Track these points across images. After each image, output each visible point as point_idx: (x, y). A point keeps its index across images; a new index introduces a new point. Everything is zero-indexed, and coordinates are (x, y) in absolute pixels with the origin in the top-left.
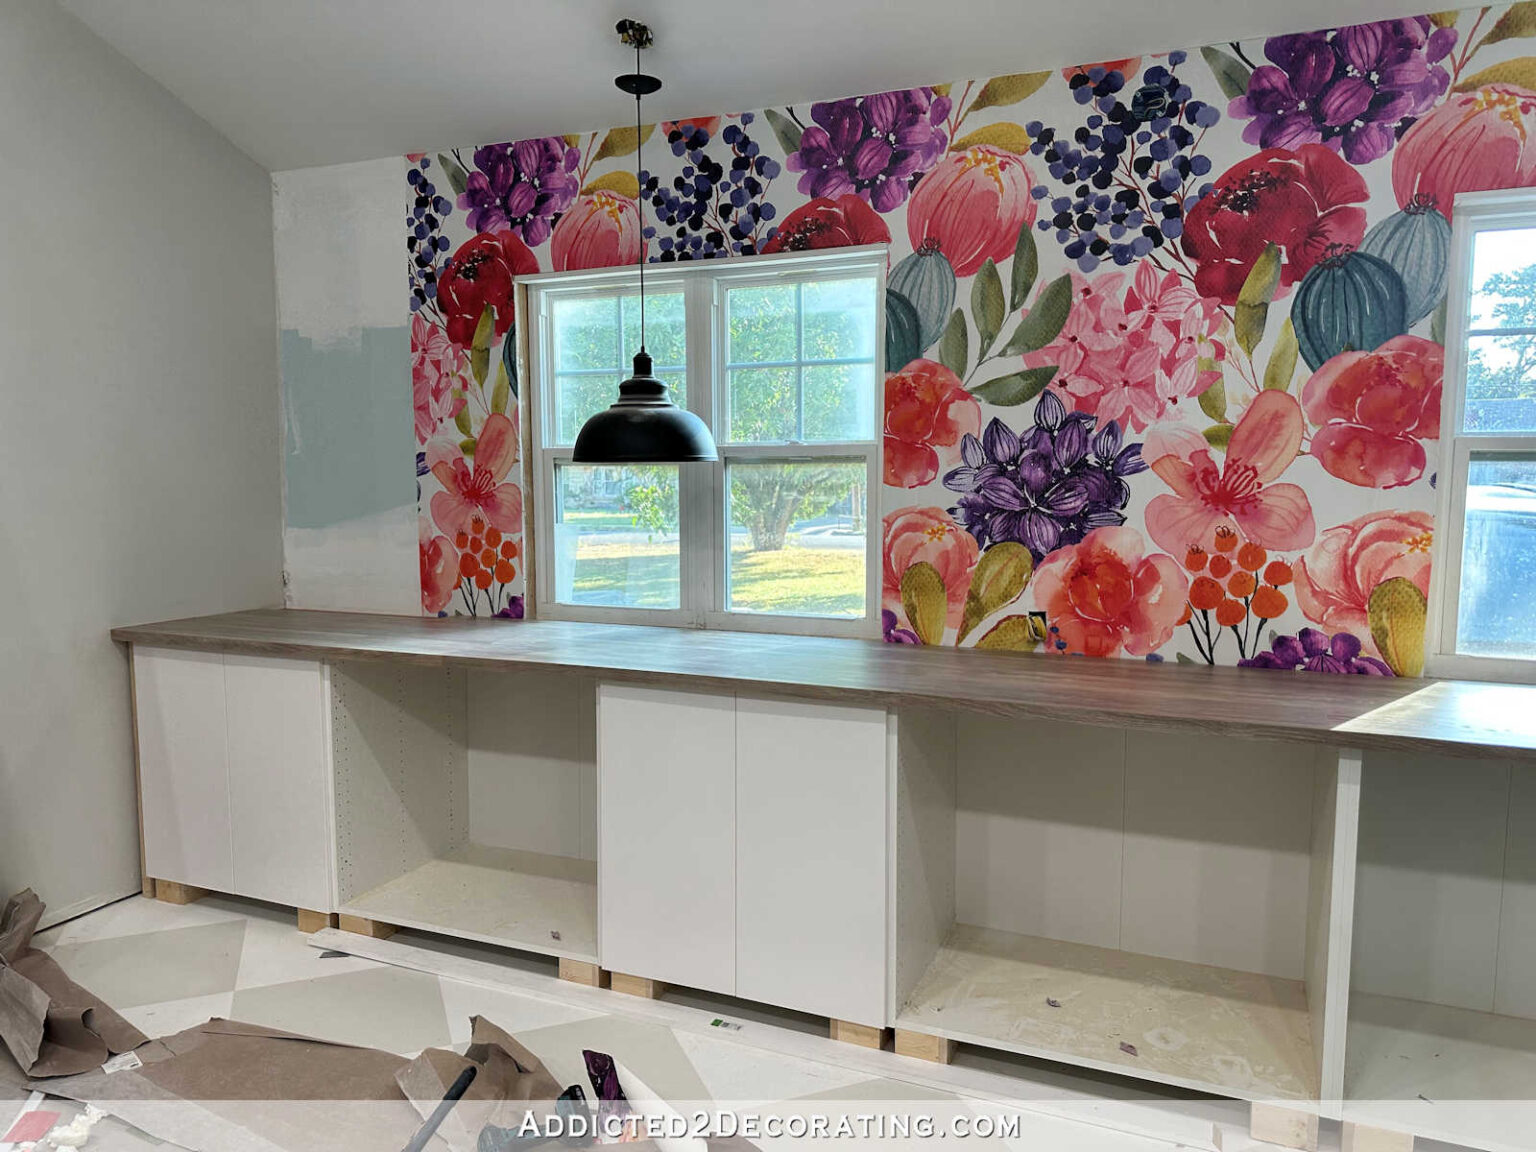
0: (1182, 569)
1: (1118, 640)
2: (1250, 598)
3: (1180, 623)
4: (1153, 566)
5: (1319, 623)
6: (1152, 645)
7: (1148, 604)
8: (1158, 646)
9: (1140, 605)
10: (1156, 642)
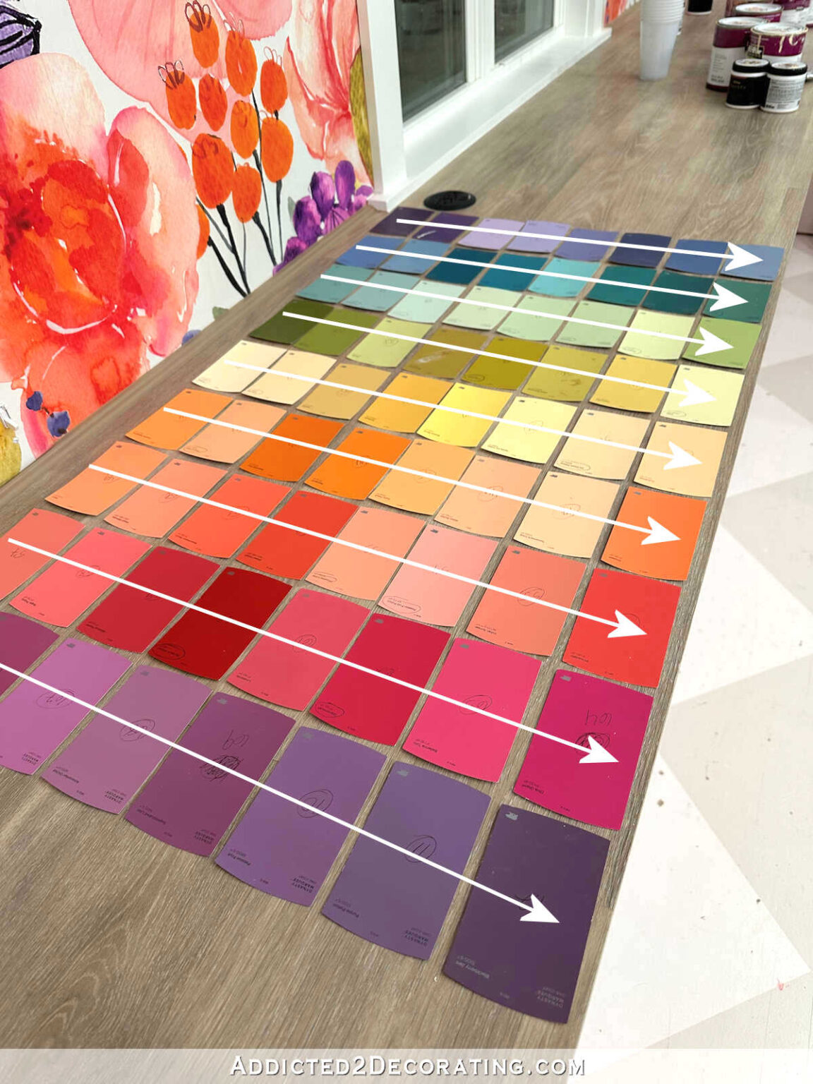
0: (171, 130)
1: (138, 344)
2: (258, 148)
3: (200, 251)
4: (128, 142)
5: (321, 158)
6: (181, 318)
7: (150, 237)
8: (189, 314)
9: (141, 247)
10: (185, 309)
